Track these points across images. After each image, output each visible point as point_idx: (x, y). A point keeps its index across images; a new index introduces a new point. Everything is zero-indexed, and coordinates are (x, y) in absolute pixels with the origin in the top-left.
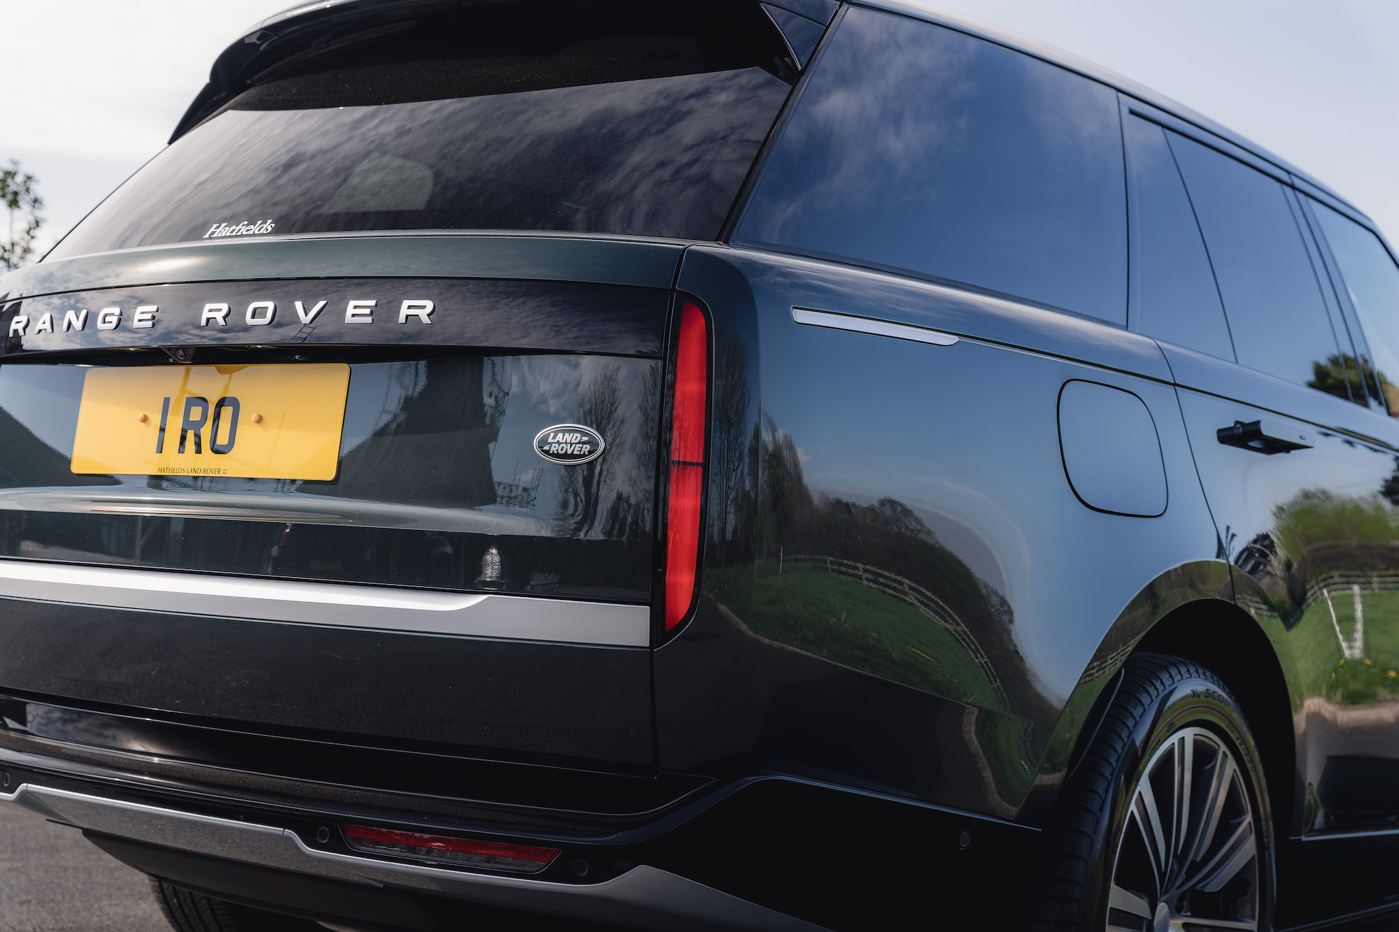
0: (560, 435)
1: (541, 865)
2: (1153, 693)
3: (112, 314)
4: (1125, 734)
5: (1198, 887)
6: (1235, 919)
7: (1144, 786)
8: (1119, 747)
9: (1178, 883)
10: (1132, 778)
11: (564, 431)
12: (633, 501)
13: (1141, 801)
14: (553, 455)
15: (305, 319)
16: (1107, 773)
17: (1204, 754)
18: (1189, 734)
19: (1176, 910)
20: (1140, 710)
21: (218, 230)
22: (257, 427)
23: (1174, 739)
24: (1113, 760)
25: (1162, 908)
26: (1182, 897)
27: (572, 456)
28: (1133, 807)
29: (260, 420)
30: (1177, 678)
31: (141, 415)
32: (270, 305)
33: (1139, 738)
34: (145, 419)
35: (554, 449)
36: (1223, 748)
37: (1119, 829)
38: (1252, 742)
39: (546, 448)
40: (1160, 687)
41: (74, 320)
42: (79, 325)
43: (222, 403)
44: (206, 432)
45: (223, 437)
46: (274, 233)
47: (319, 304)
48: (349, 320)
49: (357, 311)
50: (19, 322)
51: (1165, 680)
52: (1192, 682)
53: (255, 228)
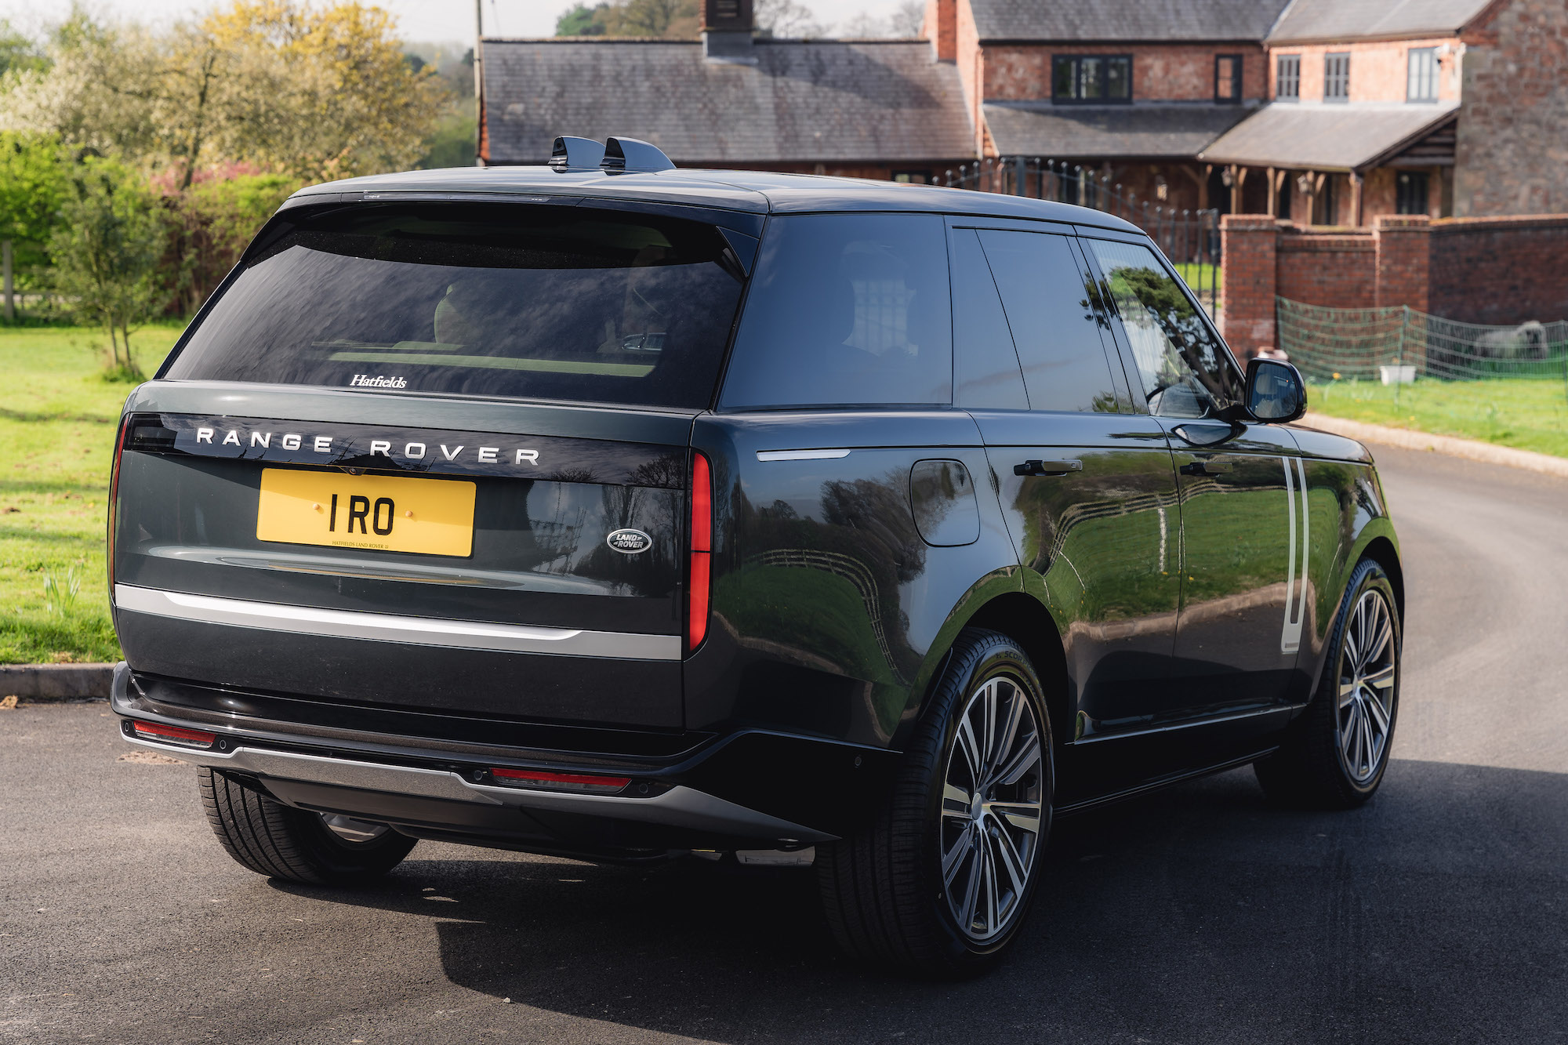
0: (624, 536)
1: (620, 788)
2: (971, 659)
3: (295, 440)
4: (953, 689)
5: (1000, 782)
6: (1026, 802)
7: (965, 720)
8: (949, 696)
9: (987, 780)
10: (958, 716)
11: (626, 534)
13: (963, 730)
14: (620, 548)
15: (450, 456)
16: (942, 714)
17: (1004, 693)
18: (994, 682)
19: (987, 797)
20: (963, 671)
21: (361, 380)
22: (410, 520)
23: (984, 687)
24: (945, 706)
25: (977, 796)
26: (990, 789)
27: (632, 549)
28: (958, 734)
29: (411, 515)
30: (987, 646)
31: (315, 505)
32: (422, 446)
33: (962, 689)
34: (318, 508)
35: (620, 544)
36: (1017, 688)
37: (950, 749)
38: (1037, 682)
39: (616, 543)
40: (975, 654)
41: (261, 440)
42: (265, 444)
43: (381, 501)
44: (369, 519)
45: (383, 524)
46: (408, 388)
47: (460, 448)
48: (481, 459)
49: (486, 454)
50: (205, 433)
51: (978, 646)
52: (996, 648)
53: (391, 383)
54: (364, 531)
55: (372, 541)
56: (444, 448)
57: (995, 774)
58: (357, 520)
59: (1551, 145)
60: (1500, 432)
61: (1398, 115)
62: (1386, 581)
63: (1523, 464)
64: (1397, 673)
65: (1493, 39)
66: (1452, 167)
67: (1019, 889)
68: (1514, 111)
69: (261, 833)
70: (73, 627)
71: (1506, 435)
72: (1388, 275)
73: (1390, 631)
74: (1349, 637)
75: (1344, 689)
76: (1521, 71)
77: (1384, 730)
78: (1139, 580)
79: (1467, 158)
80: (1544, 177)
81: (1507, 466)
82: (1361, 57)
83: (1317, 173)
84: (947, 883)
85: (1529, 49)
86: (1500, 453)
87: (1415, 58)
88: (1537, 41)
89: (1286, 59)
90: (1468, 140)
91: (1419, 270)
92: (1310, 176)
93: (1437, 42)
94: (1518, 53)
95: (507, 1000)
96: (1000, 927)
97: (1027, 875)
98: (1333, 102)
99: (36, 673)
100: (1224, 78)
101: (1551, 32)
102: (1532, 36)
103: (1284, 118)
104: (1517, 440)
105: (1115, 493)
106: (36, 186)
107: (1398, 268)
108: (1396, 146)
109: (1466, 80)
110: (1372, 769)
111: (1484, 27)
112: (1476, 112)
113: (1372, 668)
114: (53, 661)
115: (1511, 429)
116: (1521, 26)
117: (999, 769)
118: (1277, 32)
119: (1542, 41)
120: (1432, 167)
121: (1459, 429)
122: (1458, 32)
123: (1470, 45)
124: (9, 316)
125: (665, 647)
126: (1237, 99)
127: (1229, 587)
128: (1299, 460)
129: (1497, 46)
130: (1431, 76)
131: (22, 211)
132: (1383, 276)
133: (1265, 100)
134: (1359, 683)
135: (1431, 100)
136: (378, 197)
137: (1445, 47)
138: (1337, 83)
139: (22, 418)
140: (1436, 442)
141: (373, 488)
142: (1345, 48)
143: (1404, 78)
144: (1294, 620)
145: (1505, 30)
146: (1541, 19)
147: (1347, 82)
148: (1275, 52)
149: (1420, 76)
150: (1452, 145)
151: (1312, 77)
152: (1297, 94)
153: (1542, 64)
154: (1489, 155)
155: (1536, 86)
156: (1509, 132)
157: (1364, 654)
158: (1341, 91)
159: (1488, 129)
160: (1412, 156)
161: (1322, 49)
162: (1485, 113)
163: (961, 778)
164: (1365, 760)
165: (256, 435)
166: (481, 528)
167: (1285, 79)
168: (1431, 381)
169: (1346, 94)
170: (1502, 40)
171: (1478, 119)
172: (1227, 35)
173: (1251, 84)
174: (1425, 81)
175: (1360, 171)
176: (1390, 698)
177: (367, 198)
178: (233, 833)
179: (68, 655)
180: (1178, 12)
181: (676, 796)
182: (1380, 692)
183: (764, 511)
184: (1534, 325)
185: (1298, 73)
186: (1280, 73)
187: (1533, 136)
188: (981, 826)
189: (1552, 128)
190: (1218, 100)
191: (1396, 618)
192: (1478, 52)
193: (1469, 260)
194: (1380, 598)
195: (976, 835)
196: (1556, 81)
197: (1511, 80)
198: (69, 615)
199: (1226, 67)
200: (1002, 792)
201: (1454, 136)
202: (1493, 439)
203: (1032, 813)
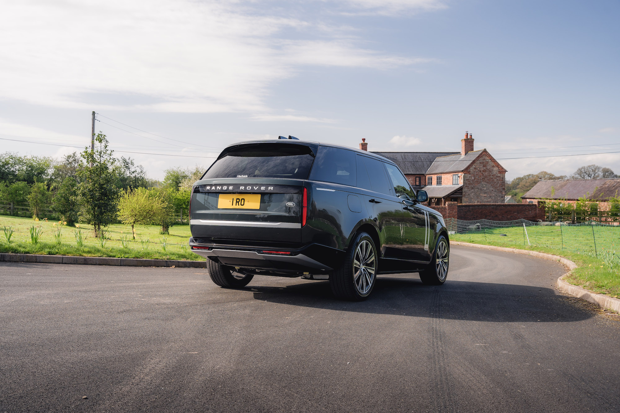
3: (226, 188)
5: (366, 262)
6: (372, 267)
7: (359, 247)
8: (355, 242)
9: (363, 261)
10: (357, 246)
11: (290, 203)
12: (296, 211)
13: (358, 249)
14: (289, 206)
15: (256, 189)
16: (354, 245)
17: (367, 244)
18: (365, 241)
19: (364, 265)
20: (358, 237)
21: (239, 176)
23: (363, 242)
25: (362, 264)
26: (364, 263)
27: (291, 206)
28: (357, 250)
29: (248, 201)
30: (363, 233)
32: (250, 187)
33: (358, 241)
34: (230, 201)
36: (370, 244)
37: (356, 252)
38: (373, 243)
41: (219, 188)
42: (220, 189)
43: (242, 199)
44: (240, 203)
45: (242, 204)
46: (248, 177)
47: (258, 187)
48: (262, 189)
49: (263, 188)
50: (208, 188)
51: (361, 234)
52: (365, 235)
53: (245, 176)
54: (239, 205)
55: (240, 207)
56: (254, 187)
57: (365, 260)
58: (237, 203)
59: (481, 193)
60: (471, 241)
61: (451, 187)
62: (446, 240)
63: (476, 246)
64: (448, 259)
65: (469, 172)
66: (462, 197)
67: (370, 285)
68: (474, 186)
69: (219, 276)
70: (187, 254)
71: (473, 241)
72: (449, 213)
73: (447, 250)
74: (438, 250)
75: (437, 260)
76: (475, 179)
77: (446, 271)
78: (397, 238)
79: (465, 195)
80: (480, 199)
81: (473, 247)
82: (444, 176)
83: (436, 198)
84: (355, 280)
85: (476, 174)
86: (472, 245)
87: (454, 176)
88: (478, 173)
89: (429, 177)
90: (464, 192)
91: (455, 212)
92: (434, 199)
93: (459, 173)
94: (474, 175)
95: (266, 301)
96: (366, 292)
97: (372, 283)
98: (439, 185)
99: (179, 262)
100: (417, 181)
101: (480, 171)
102: (477, 172)
103: (429, 189)
104: (475, 242)
105: (393, 221)
106: (187, 198)
107: (451, 212)
108: (451, 193)
109: (464, 180)
110: (444, 278)
111: (467, 170)
112: (466, 186)
113: (443, 257)
114: (183, 260)
115: (474, 240)
116: (475, 170)
117: (366, 260)
118: (427, 173)
119: (479, 173)
120: (458, 197)
121: (463, 241)
122: (462, 171)
123: (464, 174)
124: (181, 223)
125: (297, 226)
126: (420, 185)
127: (415, 243)
128: (427, 212)
129: (470, 174)
130: (457, 180)
131: (185, 203)
132: (448, 213)
133: (425, 185)
134: (440, 260)
135: (458, 184)
136: (243, 144)
137: (460, 174)
138: (439, 182)
139: (182, 237)
140: (459, 243)
141: (240, 197)
142: (441, 175)
143: (452, 180)
144: (427, 244)
145: (471, 171)
146: (478, 169)
147: (441, 181)
148: (427, 176)
149: (455, 180)
150: (462, 193)
151: (434, 181)
152: (432, 184)
153: (479, 177)
154: (469, 195)
155: (478, 182)
156: (473, 190)
157: (442, 254)
158: (440, 184)
159: (469, 190)
160: (454, 195)
161: (436, 175)
162: (468, 187)
163: (358, 259)
164: (442, 276)
165: (218, 187)
166: (262, 203)
167: (429, 181)
168: (458, 234)
169: (441, 184)
170: (471, 173)
171: (467, 188)
172: (418, 173)
173: (423, 182)
174: (456, 181)
175: (444, 197)
176: (447, 264)
177: (241, 144)
178: (213, 276)
179: (185, 259)
180: (408, 169)
181: (300, 256)
182: (445, 263)
183: (319, 210)
184: (478, 224)
185: (432, 180)
186: (428, 180)
187: (477, 191)
188: (362, 271)
189: (481, 190)
190: (416, 185)
191: (448, 248)
192: (466, 175)
193: (465, 212)
194: (445, 243)
195: (361, 272)
196: (481, 181)
197: (473, 180)
198: (186, 252)
199: (418, 179)
200: (367, 265)
201: (462, 191)
202: (470, 242)
203: (373, 270)
